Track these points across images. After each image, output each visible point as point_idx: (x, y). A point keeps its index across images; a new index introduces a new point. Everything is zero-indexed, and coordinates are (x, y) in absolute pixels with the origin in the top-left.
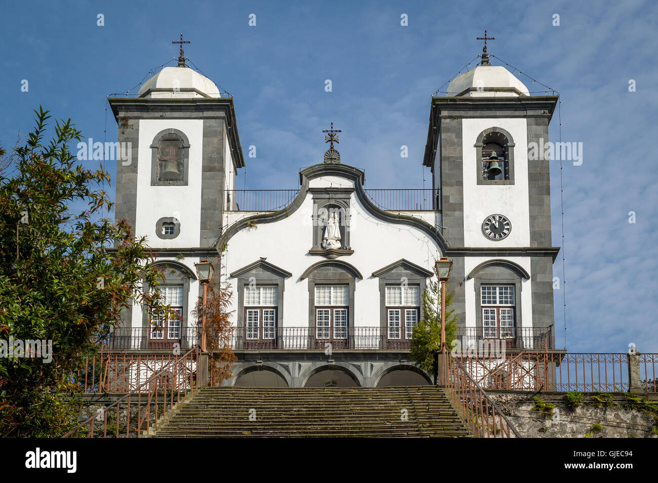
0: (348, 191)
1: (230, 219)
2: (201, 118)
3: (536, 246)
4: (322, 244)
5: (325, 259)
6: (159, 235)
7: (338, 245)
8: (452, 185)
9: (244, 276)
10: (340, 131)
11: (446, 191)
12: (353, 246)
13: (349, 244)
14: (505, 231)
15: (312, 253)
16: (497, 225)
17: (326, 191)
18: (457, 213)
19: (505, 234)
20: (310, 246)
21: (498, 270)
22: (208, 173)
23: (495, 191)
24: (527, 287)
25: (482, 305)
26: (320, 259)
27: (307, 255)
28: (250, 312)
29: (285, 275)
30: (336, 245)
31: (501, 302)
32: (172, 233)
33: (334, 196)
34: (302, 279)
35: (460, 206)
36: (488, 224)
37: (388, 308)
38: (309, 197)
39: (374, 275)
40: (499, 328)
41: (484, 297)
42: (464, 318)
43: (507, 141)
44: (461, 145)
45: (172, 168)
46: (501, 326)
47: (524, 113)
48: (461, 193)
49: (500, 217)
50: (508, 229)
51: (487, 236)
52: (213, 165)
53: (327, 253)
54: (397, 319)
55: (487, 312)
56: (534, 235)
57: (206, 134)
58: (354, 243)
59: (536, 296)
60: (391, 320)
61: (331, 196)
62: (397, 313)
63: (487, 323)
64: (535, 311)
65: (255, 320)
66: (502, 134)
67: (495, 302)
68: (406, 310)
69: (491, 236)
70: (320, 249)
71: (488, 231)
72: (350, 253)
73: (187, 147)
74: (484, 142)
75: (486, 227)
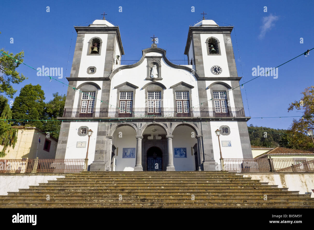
0: (160, 57)
1: (115, 67)
2: (107, 33)
3: (232, 76)
4: (150, 76)
5: (152, 81)
6: (88, 73)
8: (198, 56)
9: (120, 88)
10: (157, 37)
11: (196, 57)
12: (162, 77)
13: (161, 76)
15: (147, 79)
16: (217, 69)
17: (152, 57)
18: (201, 65)
19: (220, 72)
20: (146, 77)
21: (219, 86)
22: (108, 51)
23: (214, 57)
24: (231, 92)
25: (214, 99)
26: (150, 81)
27: (145, 80)
28: (122, 102)
29: (136, 87)
30: (156, 77)
31: (221, 98)
32: (93, 72)
33: (155, 59)
34: (142, 89)
35: (202, 63)
36: (213, 69)
37: (176, 100)
38: (146, 59)
39: (171, 88)
40: (221, 108)
41: (214, 96)
42: (207, 104)
43: (217, 41)
44: (200, 42)
45: (96, 49)
47: (222, 32)
48: (202, 58)
49: (217, 67)
50: (221, 71)
51: (214, 73)
52: (110, 49)
53: (152, 79)
54: (181, 105)
55: (216, 102)
56: (231, 73)
57: (109, 38)
58: (162, 76)
59: (235, 96)
60: (178, 105)
61: (154, 59)
62: (180, 102)
63: (216, 106)
64: (235, 101)
65: (124, 105)
66: (215, 39)
67: (219, 98)
68: (184, 101)
69: (215, 73)
70: (150, 78)
71: (214, 71)
72: (161, 79)
73: (102, 43)
74: (209, 41)
75: (213, 70)
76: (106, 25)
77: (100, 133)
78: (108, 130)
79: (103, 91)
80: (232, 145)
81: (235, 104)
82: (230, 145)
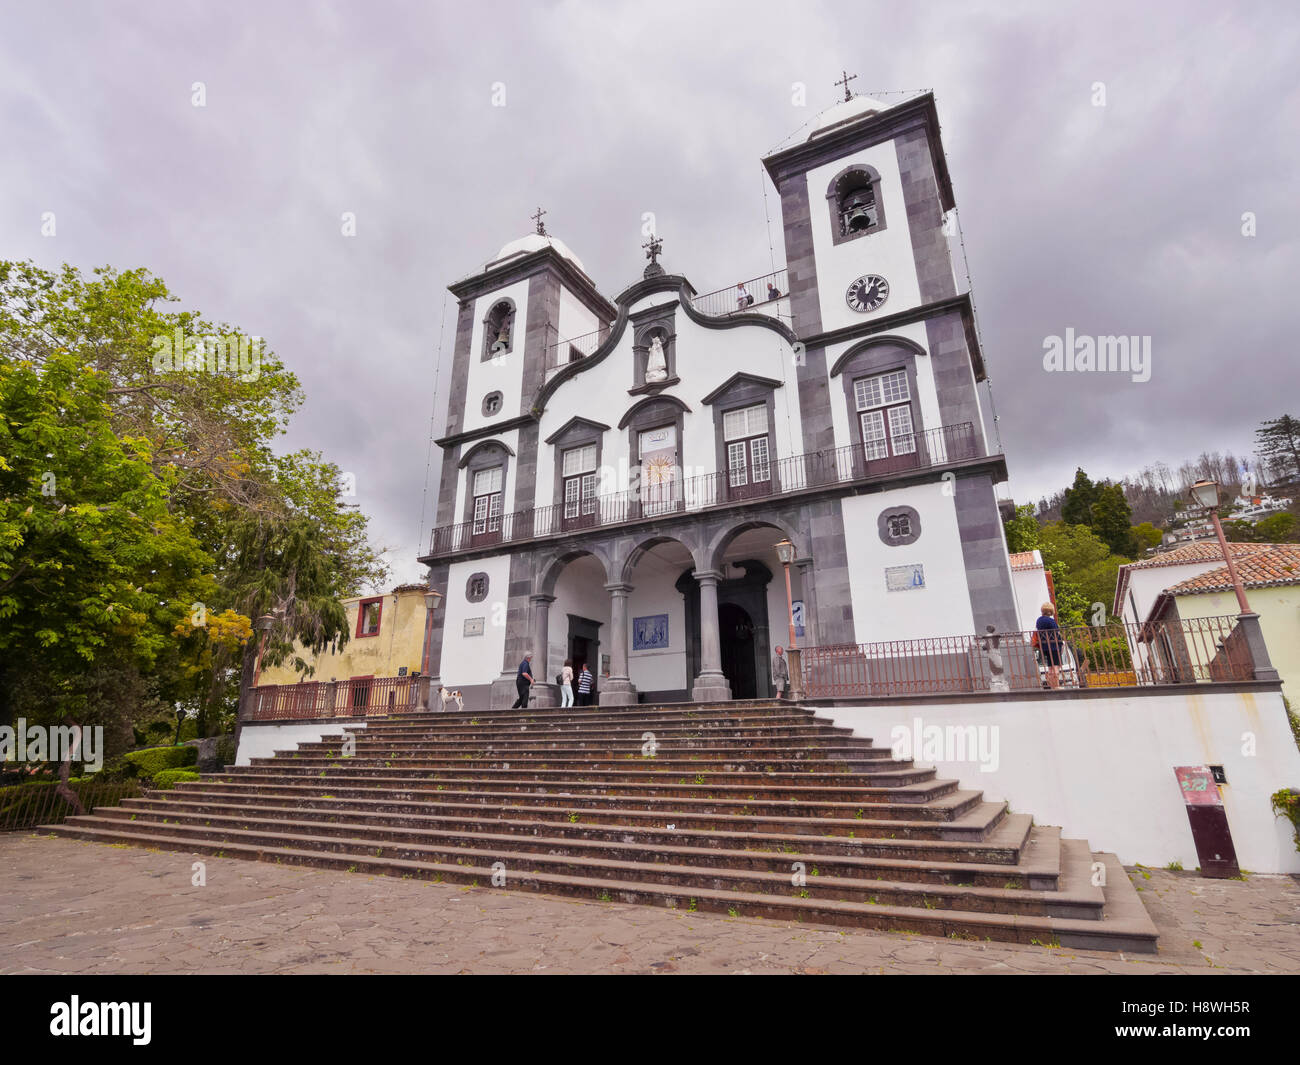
0: (673, 306)
2: (527, 277)
3: (931, 301)
4: (642, 380)
5: (646, 396)
6: (484, 413)
7: (663, 375)
8: (799, 258)
9: (562, 442)
10: (661, 240)
11: (792, 267)
12: (679, 372)
13: (674, 371)
14: (880, 295)
16: (867, 290)
17: (648, 313)
18: (809, 292)
19: (880, 299)
20: (630, 385)
21: (876, 353)
22: (531, 333)
23: (859, 245)
24: (924, 367)
25: (859, 410)
26: (640, 398)
27: (626, 397)
28: (569, 483)
29: (602, 428)
30: (659, 377)
31: (888, 400)
32: (495, 408)
33: (656, 317)
34: (621, 428)
35: (813, 281)
36: (853, 293)
37: (727, 444)
38: (630, 325)
39: (706, 402)
40: (889, 438)
41: (861, 398)
42: (832, 435)
43: (869, 176)
44: (806, 204)
46: (892, 435)
47: (889, 134)
48: (812, 263)
49: (870, 279)
50: (884, 292)
51: (855, 309)
54: (741, 456)
55: (868, 419)
56: (925, 288)
57: (532, 292)
59: (941, 376)
60: (733, 459)
61: (652, 318)
62: (741, 448)
63: (870, 436)
64: (943, 401)
65: (574, 492)
66: (862, 172)
67: (878, 401)
68: (752, 441)
69: (860, 307)
71: (856, 302)
72: (676, 381)
73: (514, 312)
74: (837, 189)
75: (851, 298)
76: (525, 252)
77: (516, 590)
78: (534, 576)
79: (521, 461)
80: (926, 580)
81: (943, 415)
82: (919, 582)
